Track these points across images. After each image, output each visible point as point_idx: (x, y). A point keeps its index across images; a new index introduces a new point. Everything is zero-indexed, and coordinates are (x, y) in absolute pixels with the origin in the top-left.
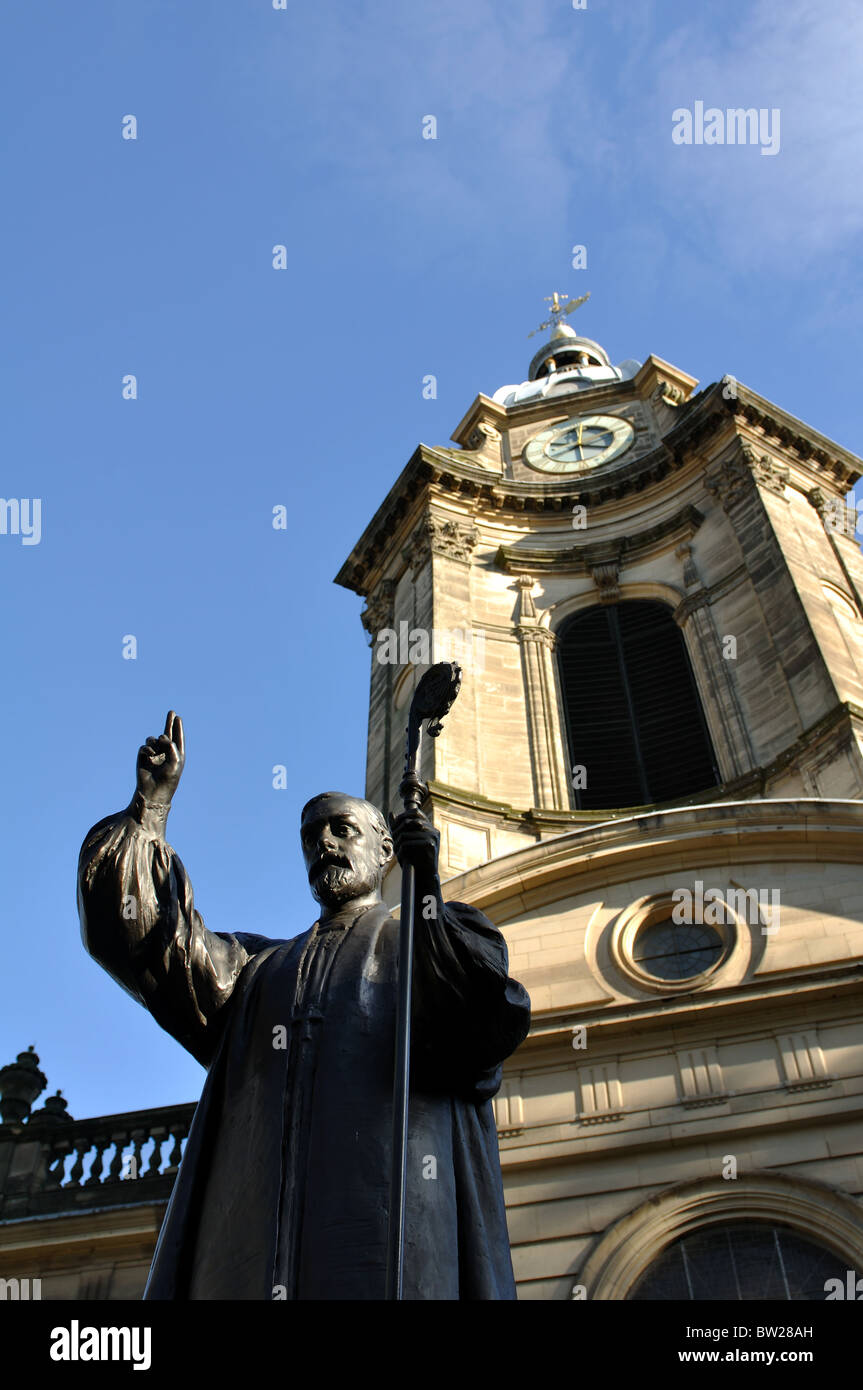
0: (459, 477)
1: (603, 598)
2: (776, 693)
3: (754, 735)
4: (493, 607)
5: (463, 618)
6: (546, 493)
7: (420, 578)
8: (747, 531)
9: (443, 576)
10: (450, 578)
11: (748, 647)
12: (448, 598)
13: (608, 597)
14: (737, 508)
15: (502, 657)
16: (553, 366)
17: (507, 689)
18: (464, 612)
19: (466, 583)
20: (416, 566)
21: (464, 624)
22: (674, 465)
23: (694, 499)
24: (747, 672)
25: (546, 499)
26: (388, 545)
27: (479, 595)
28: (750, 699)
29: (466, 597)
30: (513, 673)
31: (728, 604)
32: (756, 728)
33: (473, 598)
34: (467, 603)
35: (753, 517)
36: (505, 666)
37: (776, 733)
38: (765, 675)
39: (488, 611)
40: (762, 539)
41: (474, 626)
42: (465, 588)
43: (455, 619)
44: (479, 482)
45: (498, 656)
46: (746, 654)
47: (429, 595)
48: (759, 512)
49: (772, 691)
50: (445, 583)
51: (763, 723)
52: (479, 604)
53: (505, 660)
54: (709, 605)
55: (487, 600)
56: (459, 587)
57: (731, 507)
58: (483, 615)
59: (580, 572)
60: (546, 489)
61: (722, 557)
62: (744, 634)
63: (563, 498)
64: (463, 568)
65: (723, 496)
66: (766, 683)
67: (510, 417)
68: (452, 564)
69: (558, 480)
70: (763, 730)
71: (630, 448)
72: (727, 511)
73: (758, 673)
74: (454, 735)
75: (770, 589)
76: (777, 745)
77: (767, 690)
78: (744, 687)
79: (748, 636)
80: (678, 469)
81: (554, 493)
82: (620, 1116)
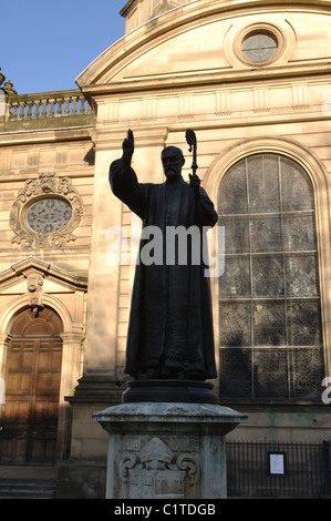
82: (230, 113)
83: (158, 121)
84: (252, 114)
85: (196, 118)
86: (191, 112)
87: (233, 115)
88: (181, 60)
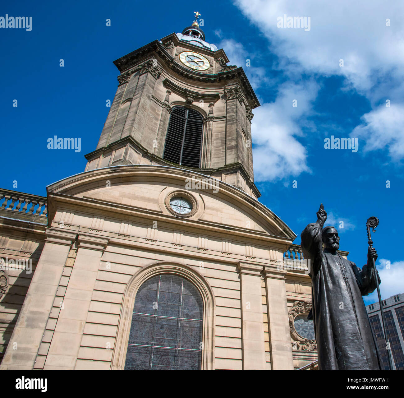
0: (163, 54)
1: (187, 105)
2: (222, 152)
3: (213, 159)
4: (158, 93)
5: (150, 93)
6: (183, 70)
7: (142, 76)
8: (231, 108)
9: (149, 79)
10: (151, 81)
11: (219, 137)
12: (149, 86)
13: (188, 106)
14: (230, 101)
15: (157, 109)
16: (191, 33)
17: (155, 118)
18: (151, 92)
19: (154, 84)
20: (142, 72)
21: (150, 95)
22: (218, 81)
23: (219, 92)
24: (217, 143)
25: (182, 72)
26: (134, 61)
27: (156, 89)
28: (215, 150)
29: (153, 88)
30: (158, 115)
31: (218, 124)
32: (214, 158)
33: (155, 89)
34: (153, 90)
35: (233, 106)
36: (157, 111)
37: (219, 161)
38: (221, 146)
39: (157, 94)
40: (233, 112)
41: (153, 97)
42: (153, 85)
43: (148, 92)
44: (168, 58)
45: (156, 108)
46: (218, 138)
47: (144, 82)
48: (235, 105)
49: (221, 151)
50: (149, 81)
51: (216, 157)
52: (156, 92)
53: (157, 110)
54: (214, 122)
55: (158, 91)
56: (152, 84)
57: (228, 100)
58: (156, 95)
59: (184, 96)
60: (183, 69)
61: (221, 111)
62: (220, 133)
63: (187, 74)
64: (155, 79)
65: (228, 96)
66: (220, 148)
67: (180, 43)
68: (152, 77)
69: (185, 67)
70: (216, 159)
71: (207, 70)
72: (226, 101)
73: (220, 145)
74: (139, 125)
75: (230, 126)
76: (218, 164)
77: (220, 150)
78: (215, 146)
79: (220, 134)
80: (218, 82)
81: (185, 71)
82: (156, 241)
83: (103, 233)
84: (171, 245)
85: (131, 238)
86: (128, 233)
87: (158, 243)
88: (129, 198)
